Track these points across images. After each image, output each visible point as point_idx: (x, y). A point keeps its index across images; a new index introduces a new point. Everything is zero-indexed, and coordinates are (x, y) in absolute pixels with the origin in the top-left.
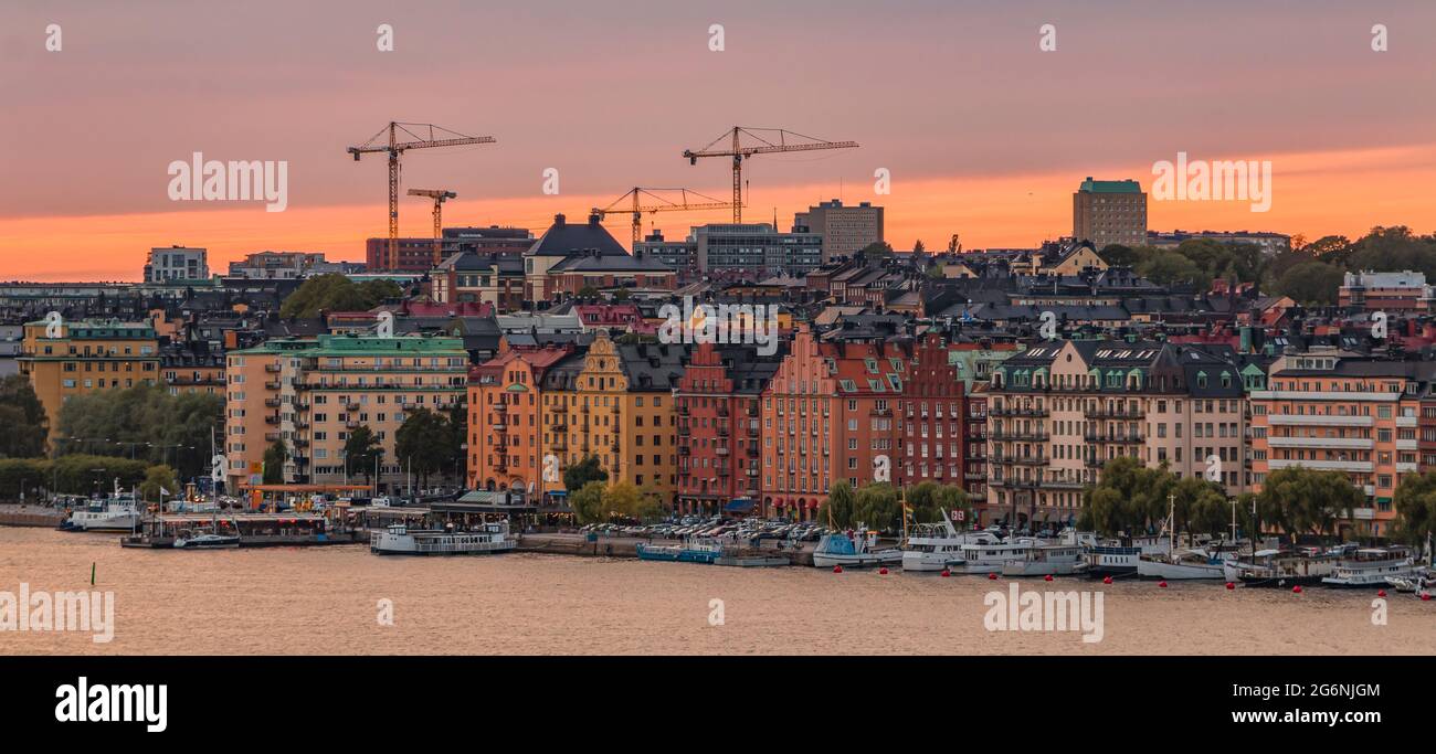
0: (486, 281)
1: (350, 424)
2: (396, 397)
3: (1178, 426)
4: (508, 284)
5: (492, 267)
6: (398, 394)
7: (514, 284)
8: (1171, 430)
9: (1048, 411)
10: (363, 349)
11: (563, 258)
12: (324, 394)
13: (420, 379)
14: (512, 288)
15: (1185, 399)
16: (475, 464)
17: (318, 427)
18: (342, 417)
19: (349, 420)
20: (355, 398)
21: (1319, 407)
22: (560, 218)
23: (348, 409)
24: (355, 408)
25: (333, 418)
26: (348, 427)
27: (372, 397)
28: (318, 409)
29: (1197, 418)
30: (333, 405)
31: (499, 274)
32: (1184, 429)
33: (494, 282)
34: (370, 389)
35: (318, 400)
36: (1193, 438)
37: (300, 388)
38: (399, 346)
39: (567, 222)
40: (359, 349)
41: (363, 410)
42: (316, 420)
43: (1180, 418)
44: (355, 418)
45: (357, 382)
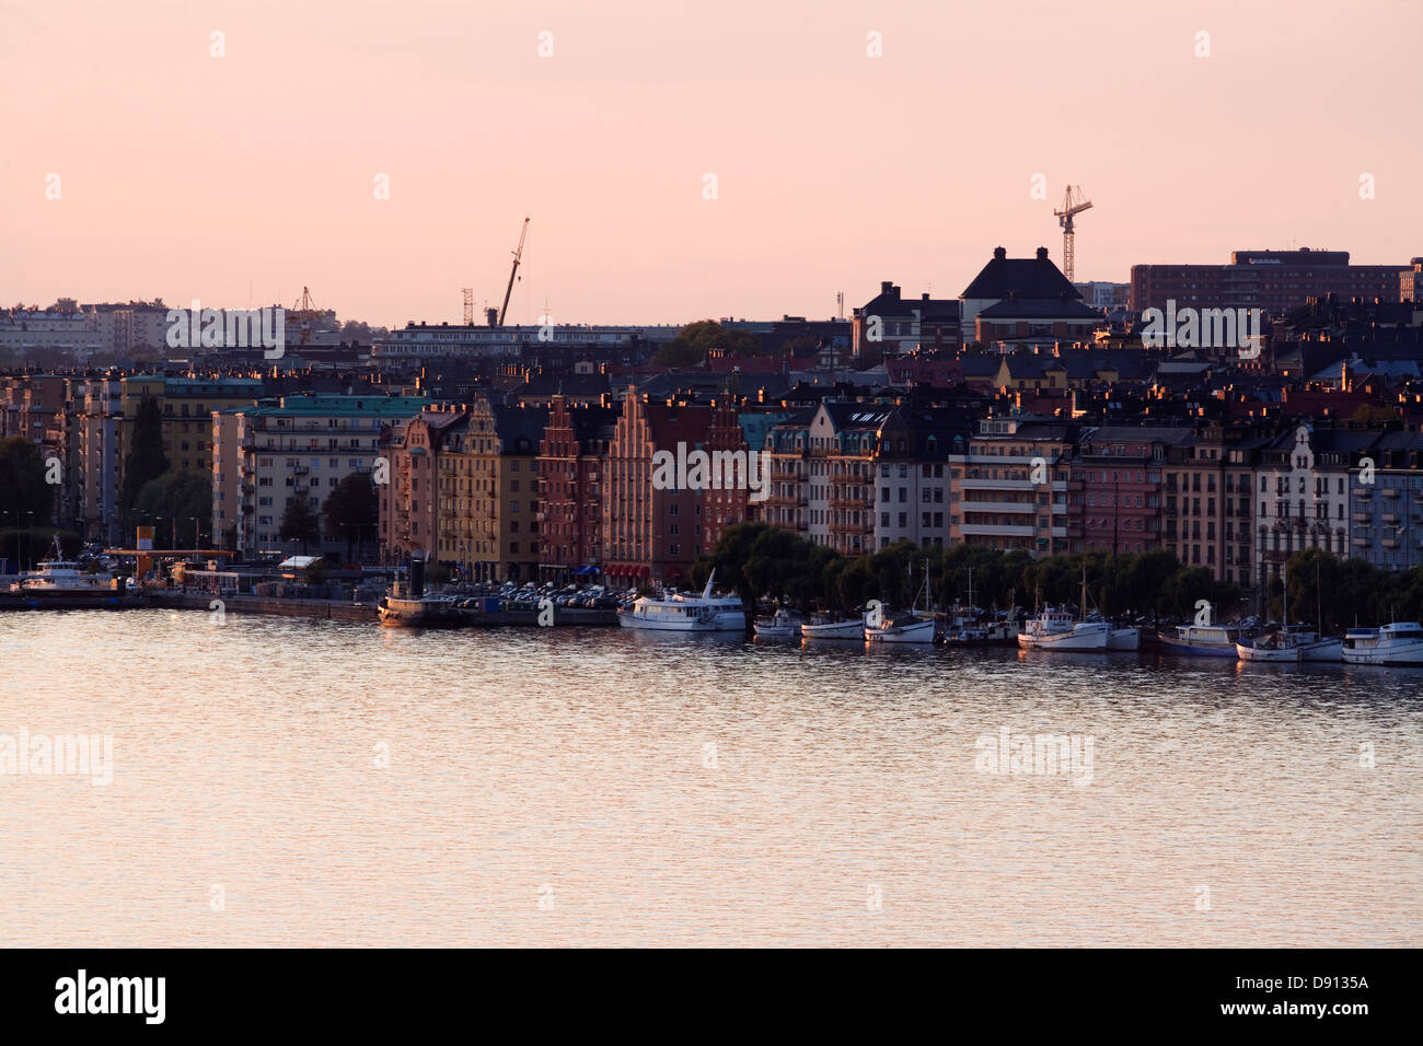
0: (906, 331)
1: (298, 489)
2: (350, 461)
3: (902, 491)
4: (939, 332)
5: (914, 311)
6: (352, 457)
7: (946, 332)
8: (895, 495)
9: (806, 475)
10: (320, 408)
11: (999, 300)
12: (269, 457)
13: (357, 441)
14: (944, 338)
15: (911, 463)
16: (385, 531)
17: (263, 491)
18: (289, 482)
19: (297, 484)
20: (305, 461)
21: (1001, 472)
22: (1000, 252)
23: (296, 474)
24: (304, 473)
25: (280, 481)
26: (296, 492)
27: (324, 460)
28: (264, 472)
29: (925, 483)
30: (279, 468)
31: (922, 321)
32: (910, 494)
33: (916, 330)
34: (322, 451)
35: (264, 463)
36: (920, 503)
37: (249, 450)
38: (360, 405)
39: (1007, 257)
40: (315, 409)
41: (314, 473)
42: (261, 484)
43: (903, 483)
44: (304, 482)
45: (309, 444)
